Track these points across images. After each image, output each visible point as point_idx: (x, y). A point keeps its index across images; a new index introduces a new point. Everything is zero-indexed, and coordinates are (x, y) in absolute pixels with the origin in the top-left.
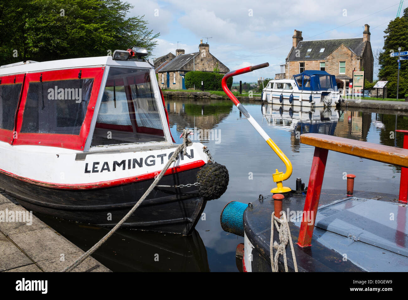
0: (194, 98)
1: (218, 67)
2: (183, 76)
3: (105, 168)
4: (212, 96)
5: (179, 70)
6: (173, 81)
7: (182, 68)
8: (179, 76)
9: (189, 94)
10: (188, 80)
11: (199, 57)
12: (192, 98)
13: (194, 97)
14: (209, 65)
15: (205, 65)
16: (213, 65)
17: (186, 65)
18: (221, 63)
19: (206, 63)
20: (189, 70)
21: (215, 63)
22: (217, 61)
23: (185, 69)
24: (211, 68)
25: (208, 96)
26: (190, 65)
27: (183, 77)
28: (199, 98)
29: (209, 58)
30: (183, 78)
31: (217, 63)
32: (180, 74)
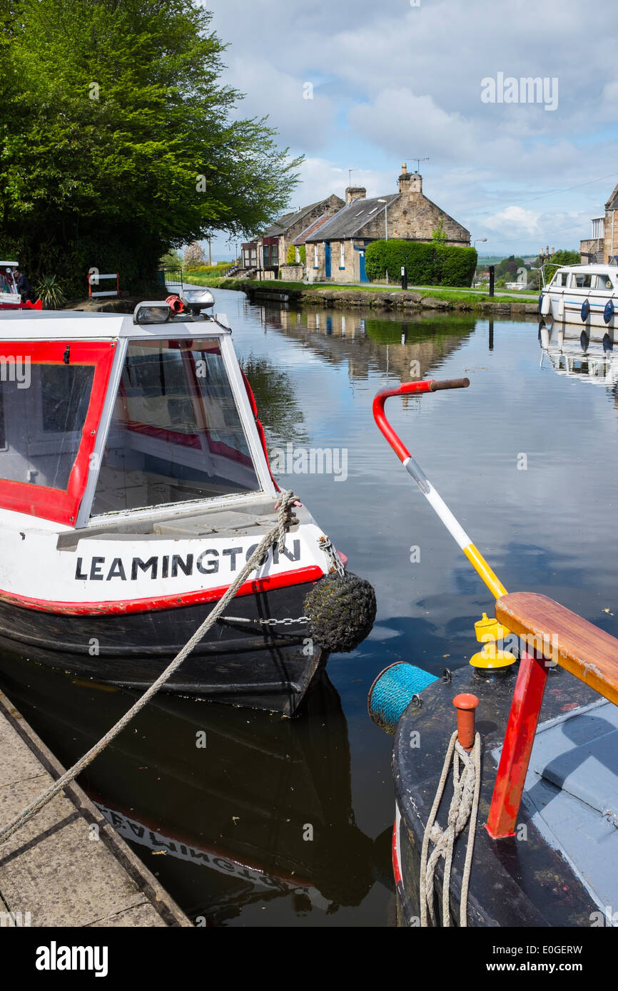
0: (384, 306)
1: (442, 227)
2: (361, 250)
3: (115, 571)
4: (424, 302)
5: (353, 238)
6: (340, 264)
7: (360, 232)
8: (352, 251)
9: (371, 297)
10: (373, 260)
11: (398, 206)
12: (380, 306)
13: (383, 303)
14: (422, 223)
15: (412, 224)
16: (431, 223)
17: (368, 226)
18: (450, 219)
19: (415, 219)
20: (374, 236)
21: (437, 219)
22: (442, 213)
23: (366, 235)
24: (426, 229)
25: (416, 302)
26: (377, 225)
27: (362, 252)
28: (395, 307)
29: (423, 207)
30: (362, 255)
31: (440, 219)
32: (355, 248)
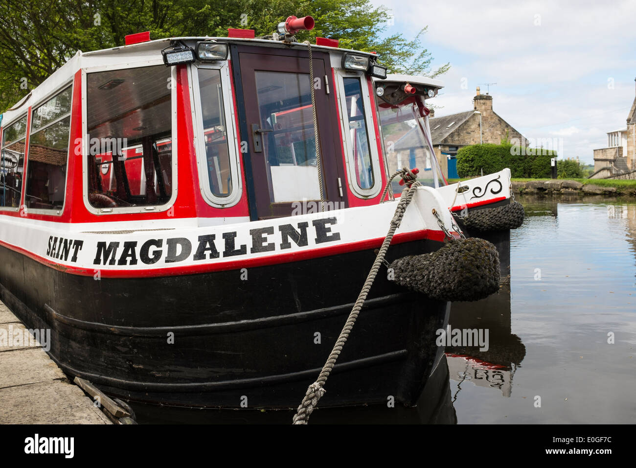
0: (537, 194)
1: (508, 136)
2: (448, 154)
5: (441, 145)
6: (425, 166)
7: (445, 140)
8: (439, 155)
11: (474, 120)
12: (532, 194)
13: (536, 191)
14: (493, 133)
15: (485, 134)
16: (500, 134)
17: (452, 135)
18: (514, 130)
19: (487, 130)
20: (457, 143)
21: (504, 130)
22: (507, 126)
23: (450, 143)
24: (496, 138)
25: (576, 189)
26: (459, 135)
27: (449, 156)
28: (551, 193)
29: (493, 121)
30: (450, 158)
31: (506, 130)
32: (442, 153)
